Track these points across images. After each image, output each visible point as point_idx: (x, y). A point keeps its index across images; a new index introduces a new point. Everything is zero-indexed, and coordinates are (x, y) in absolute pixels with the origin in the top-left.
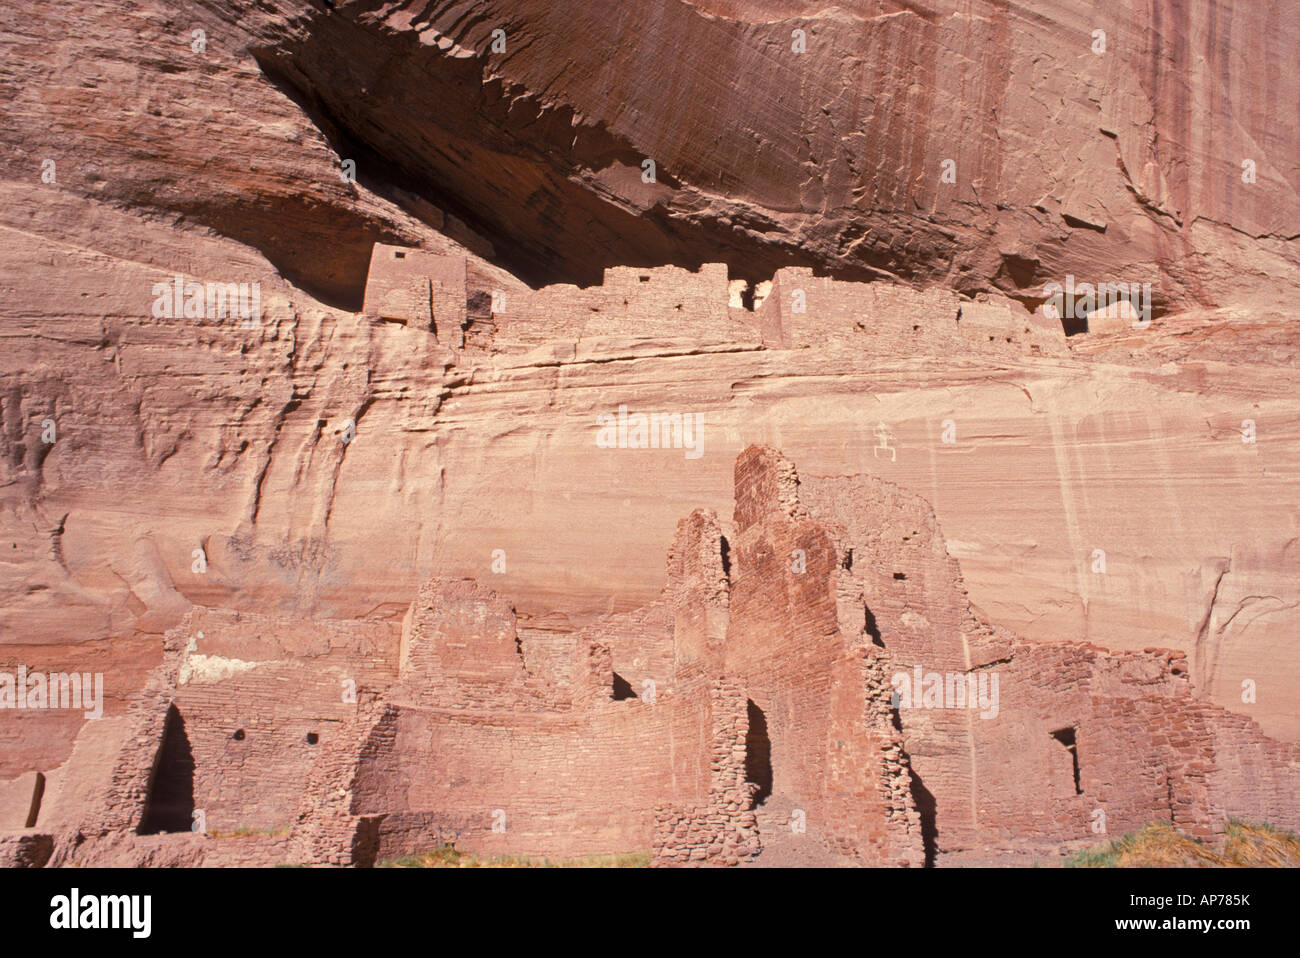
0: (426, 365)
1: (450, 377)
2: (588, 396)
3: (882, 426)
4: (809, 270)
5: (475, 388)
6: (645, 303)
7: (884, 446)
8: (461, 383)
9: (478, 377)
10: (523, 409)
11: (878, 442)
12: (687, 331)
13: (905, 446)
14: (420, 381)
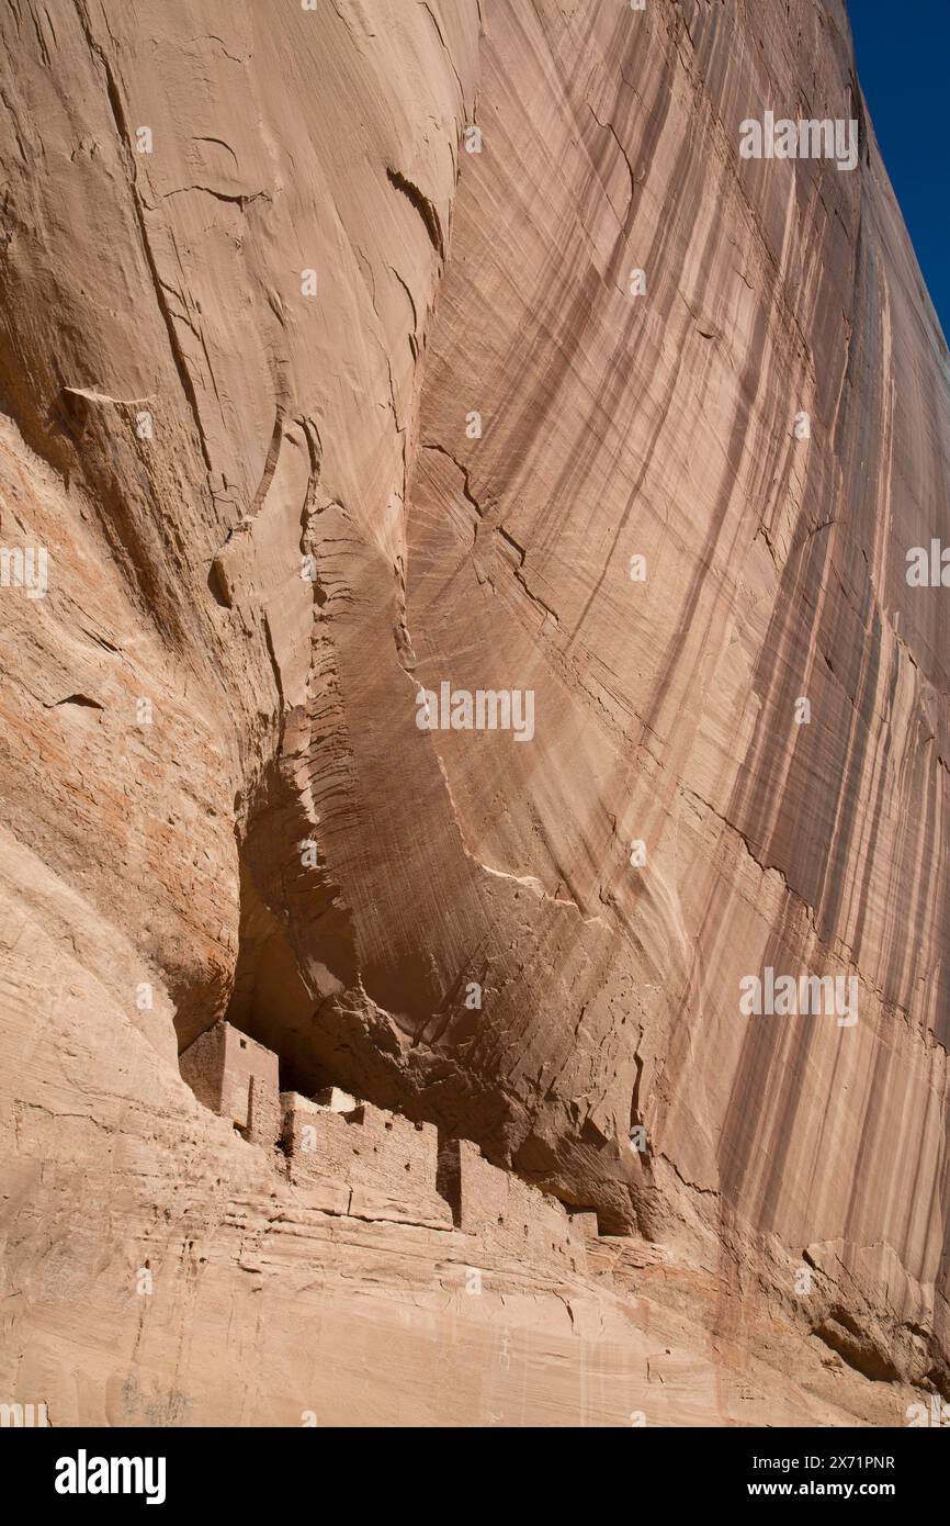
0: (261, 1191)
1: (275, 1212)
2: (354, 1258)
3: (506, 1332)
4: (478, 1148)
5: (285, 1226)
6: (387, 1154)
7: (505, 1354)
8: (280, 1219)
9: (290, 1216)
10: (315, 1261)
11: (501, 1348)
12: (410, 1197)
13: (514, 1355)
14: (254, 1209)
